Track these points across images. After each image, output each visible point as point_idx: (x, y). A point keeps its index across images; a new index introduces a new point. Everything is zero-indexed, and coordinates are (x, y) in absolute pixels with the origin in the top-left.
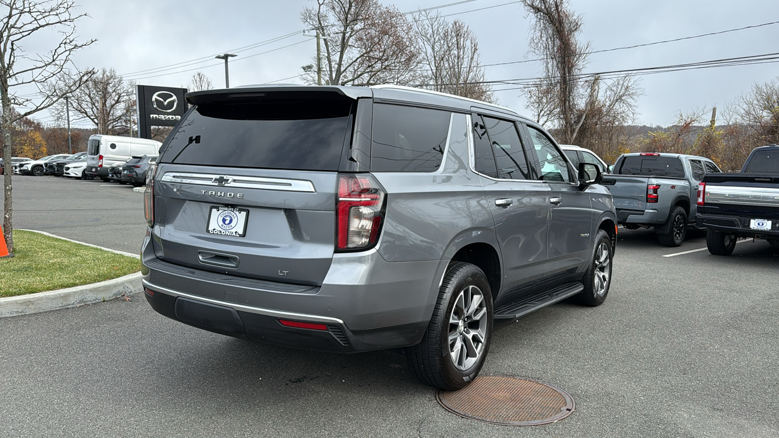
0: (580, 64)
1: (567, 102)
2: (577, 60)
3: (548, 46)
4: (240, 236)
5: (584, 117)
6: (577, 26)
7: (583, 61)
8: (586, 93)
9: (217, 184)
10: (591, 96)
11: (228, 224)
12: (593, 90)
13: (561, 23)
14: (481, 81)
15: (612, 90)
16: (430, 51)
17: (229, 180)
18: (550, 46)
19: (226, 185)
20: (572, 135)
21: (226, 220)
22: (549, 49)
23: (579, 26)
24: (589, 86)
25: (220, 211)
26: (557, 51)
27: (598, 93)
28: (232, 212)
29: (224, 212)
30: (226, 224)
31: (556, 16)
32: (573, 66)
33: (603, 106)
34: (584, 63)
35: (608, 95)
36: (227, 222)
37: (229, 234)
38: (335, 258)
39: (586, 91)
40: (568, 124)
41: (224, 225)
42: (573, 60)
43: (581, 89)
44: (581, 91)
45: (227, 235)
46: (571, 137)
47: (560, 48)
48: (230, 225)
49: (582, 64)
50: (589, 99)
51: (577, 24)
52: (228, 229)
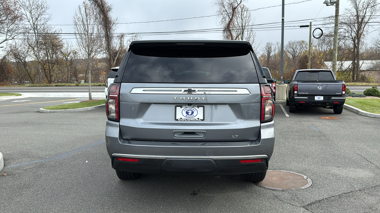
0: (114, 27)
1: (110, 46)
2: (112, 26)
3: (98, 17)
4: (202, 120)
5: (118, 53)
6: (110, 9)
7: (115, 26)
8: (118, 42)
9: (186, 93)
10: (121, 43)
11: (191, 115)
12: (121, 41)
13: (103, 7)
14: (60, 32)
15: (130, 41)
16: (28, 14)
17: (195, 90)
18: (98, 18)
19: (193, 93)
20: (114, 61)
21: (189, 113)
22: (98, 19)
23: (111, 9)
24: (119, 39)
25: (183, 108)
26: (102, 21)
27: (124, 42)
28: (192, 108)
29: (187, 108)
30: (189, 115)
31: (101, 3)
32: (110, 29)
33: (126, 49)
34: (116, 27)
35: (128, 44)
36: (190, 114)
37: (193, 120)
38: (262, 126)
39: (118, 41)
40: (111, 57)
41: (188, 115)
42: (110, 25)
43: (116, 40)
44: (116, 41)
45: (192, 120)
46: (113, 63)
47: (103, 19)
48: (192, 115)
49: (114, 28)
50: (120, 45)
51: (110, 8)
52: (191, 117)
